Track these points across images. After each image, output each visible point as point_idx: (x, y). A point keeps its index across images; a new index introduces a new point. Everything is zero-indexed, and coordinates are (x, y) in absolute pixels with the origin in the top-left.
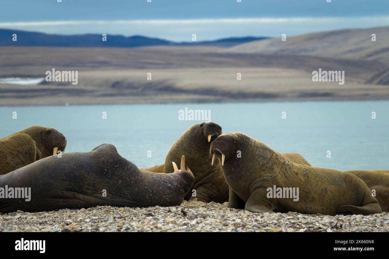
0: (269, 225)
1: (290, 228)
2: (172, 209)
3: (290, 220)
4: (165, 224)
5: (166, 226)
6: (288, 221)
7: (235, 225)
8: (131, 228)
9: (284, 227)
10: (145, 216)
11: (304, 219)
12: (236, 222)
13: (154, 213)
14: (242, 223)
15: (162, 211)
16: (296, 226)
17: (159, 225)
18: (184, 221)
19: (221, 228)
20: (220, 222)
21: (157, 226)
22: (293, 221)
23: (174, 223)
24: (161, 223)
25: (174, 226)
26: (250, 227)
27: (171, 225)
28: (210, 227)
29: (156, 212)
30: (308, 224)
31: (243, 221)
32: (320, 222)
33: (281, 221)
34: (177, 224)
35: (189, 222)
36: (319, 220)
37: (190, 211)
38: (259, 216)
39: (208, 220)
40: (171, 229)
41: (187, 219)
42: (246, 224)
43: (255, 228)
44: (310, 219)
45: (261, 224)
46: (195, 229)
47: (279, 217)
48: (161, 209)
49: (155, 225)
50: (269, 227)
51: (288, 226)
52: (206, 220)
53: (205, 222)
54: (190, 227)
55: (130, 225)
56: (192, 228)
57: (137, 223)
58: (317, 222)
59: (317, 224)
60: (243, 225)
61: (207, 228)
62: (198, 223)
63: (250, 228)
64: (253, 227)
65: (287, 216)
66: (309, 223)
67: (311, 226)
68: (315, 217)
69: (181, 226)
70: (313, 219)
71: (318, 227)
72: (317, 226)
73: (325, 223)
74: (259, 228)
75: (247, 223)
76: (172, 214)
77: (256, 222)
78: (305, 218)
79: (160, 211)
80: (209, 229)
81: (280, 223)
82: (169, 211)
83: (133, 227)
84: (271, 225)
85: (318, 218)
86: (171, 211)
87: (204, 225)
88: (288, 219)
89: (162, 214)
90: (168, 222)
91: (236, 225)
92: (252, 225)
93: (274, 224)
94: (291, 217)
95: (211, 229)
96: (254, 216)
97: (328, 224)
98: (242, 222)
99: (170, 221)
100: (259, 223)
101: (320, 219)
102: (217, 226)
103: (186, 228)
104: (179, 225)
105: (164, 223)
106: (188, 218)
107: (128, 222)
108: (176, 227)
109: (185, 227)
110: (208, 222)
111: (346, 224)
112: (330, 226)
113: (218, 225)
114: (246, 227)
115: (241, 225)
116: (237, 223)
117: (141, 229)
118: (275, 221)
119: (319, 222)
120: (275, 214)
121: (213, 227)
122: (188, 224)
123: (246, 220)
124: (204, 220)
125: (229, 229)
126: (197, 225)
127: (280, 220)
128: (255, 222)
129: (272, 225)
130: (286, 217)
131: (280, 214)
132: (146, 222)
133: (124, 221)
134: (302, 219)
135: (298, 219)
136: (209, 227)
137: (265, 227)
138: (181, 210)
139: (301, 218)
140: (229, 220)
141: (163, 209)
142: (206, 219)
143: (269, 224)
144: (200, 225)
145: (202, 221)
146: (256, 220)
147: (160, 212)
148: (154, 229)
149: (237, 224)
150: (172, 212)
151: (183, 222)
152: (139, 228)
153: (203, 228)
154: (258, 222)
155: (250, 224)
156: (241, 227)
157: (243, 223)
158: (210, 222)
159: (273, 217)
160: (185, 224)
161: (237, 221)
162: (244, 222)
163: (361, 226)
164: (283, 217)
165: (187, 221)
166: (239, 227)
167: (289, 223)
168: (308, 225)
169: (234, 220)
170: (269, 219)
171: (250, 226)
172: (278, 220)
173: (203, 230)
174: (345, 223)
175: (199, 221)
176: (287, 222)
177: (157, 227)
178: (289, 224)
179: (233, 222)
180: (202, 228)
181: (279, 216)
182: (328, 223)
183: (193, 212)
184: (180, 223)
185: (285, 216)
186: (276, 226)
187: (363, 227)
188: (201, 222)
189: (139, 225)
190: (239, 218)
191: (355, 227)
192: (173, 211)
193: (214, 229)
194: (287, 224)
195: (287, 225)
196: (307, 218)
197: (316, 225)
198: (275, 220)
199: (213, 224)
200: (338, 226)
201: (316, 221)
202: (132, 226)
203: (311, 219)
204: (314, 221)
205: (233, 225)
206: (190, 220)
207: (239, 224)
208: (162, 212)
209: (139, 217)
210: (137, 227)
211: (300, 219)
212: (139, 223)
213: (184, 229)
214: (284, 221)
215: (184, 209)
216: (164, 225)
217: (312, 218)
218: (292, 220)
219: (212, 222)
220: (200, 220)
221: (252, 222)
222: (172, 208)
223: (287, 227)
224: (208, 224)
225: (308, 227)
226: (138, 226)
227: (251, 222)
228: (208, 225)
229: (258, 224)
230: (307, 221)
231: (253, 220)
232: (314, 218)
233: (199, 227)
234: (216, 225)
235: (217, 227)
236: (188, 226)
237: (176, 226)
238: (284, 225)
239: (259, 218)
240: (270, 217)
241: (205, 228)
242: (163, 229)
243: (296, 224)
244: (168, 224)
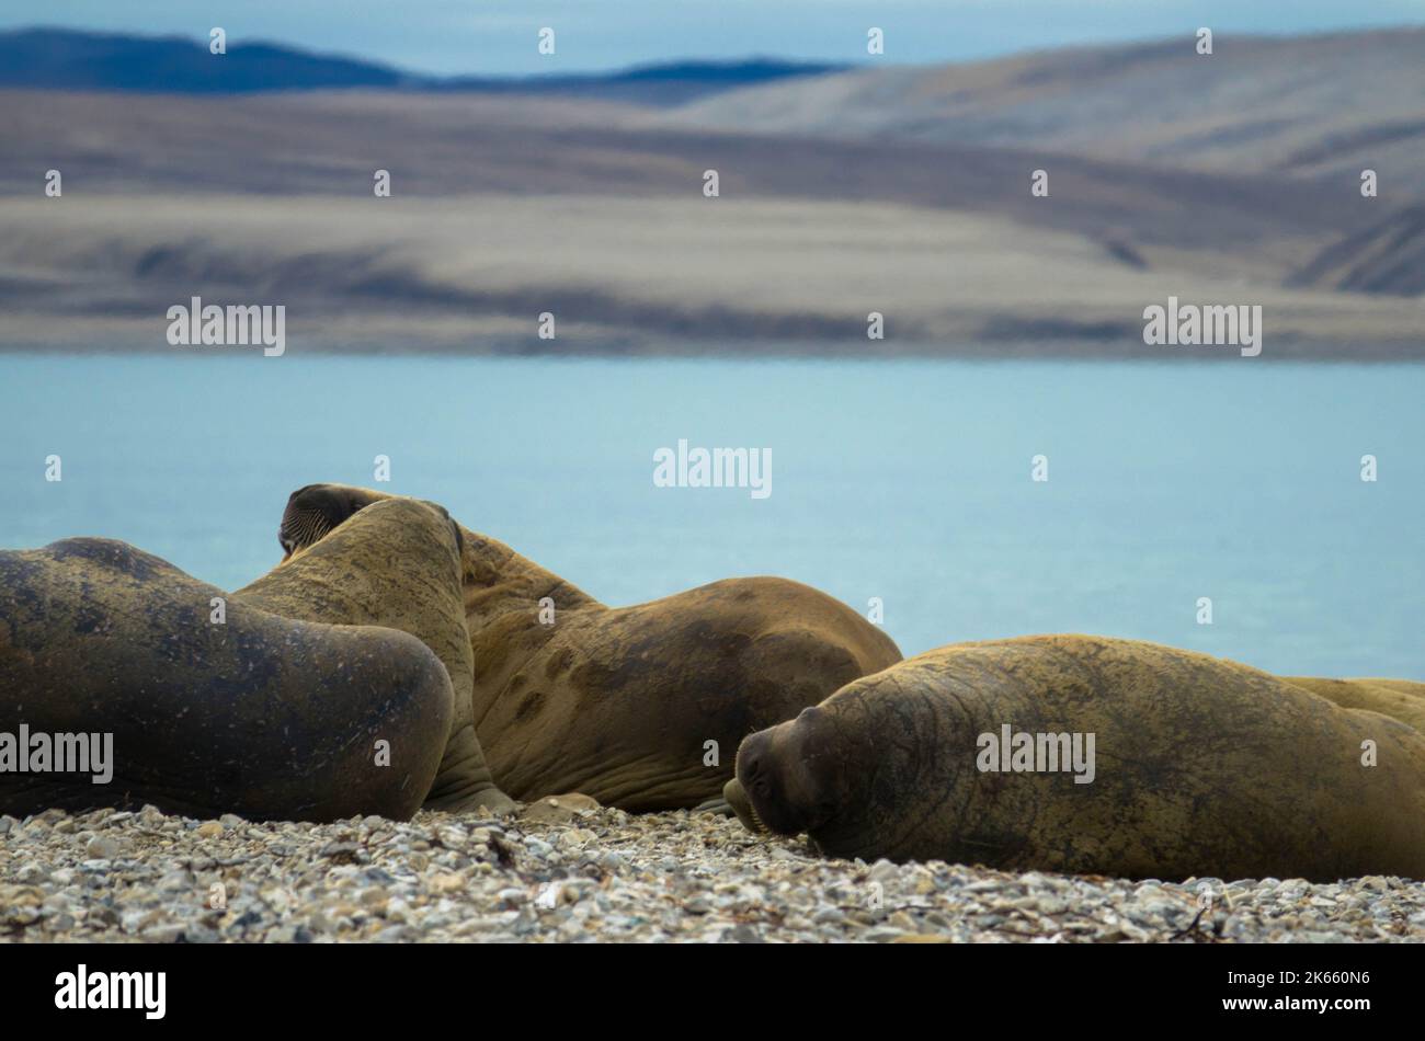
0: (891, 916)
1: (988, 932)
2: (448, 831)
3: (987, 896)
4: (422, 899)
5: (424, 909)
6: (978, 898)
7: (735, 911)
8: (264, 915)
9: (958, 926)
10: (325, 860)
11: (1048, 893)
12: (742, 899)
13: (366, 848)
14: (768, 906)
15: (402, 842)
16: (1011, 923)
17: (395, 906)
18: (506, 887)
19: (673, 924)
20: (668, 898)
21: (385, 909)
22: (999, 902)
23: (460, 895)
24: (400, 895)
25: (461, 911)
26: (807, 922)
27: (445, 905)
28: (623, 921)
29: (374, 845)
30: (1069, 915)
31: (774, 894)
32: (1123, 908)
33: (944, 901)
34: (474, 902)
35: (530, 894)
36: (1117, 898)
37: (528, 846)
38: (846, 872)
39: (617, 886)
40: (445, 924)
41: (517, 881)
42: (785, 908)
43: (826, 927)
44: (1076, 896)
45: (857, 909)
46: (556, 928)
47: (938, 881)
48: (398, 833)
49: (375, 905)
50: (893, 925)
51: (976, 925)
52: (607, 889)
53: (599, 895)
54: (534, 915)
55: (260, 899)
56: (543, 922)
57: (294, 894)
58: (1108, 910)
59: (1111, 920)
60: (773, 914)
61: (609, 924)
62: (568, 899)
63: (807, 929)
64: (819, 922)
65: (975, 877)
66: (1073, 912)
67: (1082, 924)
68: (1101, 887)
69: (491, 911)
70: (1092, 896)
71: (1112, 931)
72: (1110, 926)
73: (1144, 913)
74: (846, 927)
75: (792, 905)
76: (451, 856)
77: (832, 900)
78: (1054, 890)
79: (393, 841)
80: (621, 927)
81: (940, 908)
82: (436, 843)
83: (276, 909)
84: (900, 918)
85: (1112, 890)
86: (444, 840)
87: (597, 910)
88: (980, 892)
89: (404, 854)
90: (431, 890)
91: (742, 915)
92: (815, 915)
93: (916, 911)
94: (990, 883)
95: (628, 927)
96: (824, 872)
97: (1156, 919)
98: (768, 898)
99: (440, 889)
100: (845, 909)
101: (1122, 893)
102: (657, 917)
103: (517, 921)
104: (482, 906)
105: (415, 893)
106: (521, 876)
107: (252, 888)
108: (470, 917)
109: (512, 915)
110: (613, 896)
111: (1241, 922)
112: (1165, 927)
113: (662, 910)
114: (788, 921)
115: (763, 914)
116: (746, 903)
117: (312, 922)
118: (919, 901)
119: (1117, 906)
120: (918, 868)
121: (640, 920)
122: (524, 900)
123: (790, 890)
124: (598, 889)
125: (712, 931)
126: (566, 906)
127: (940, 896)
128: (825, 900)
129: (907, 918)
130: (970, 882)
131: (939, 868)
132: (334, 890)
133: (232, 882)
134: (1041, 893)
135: (1024, 890)
136: (620, 920)
137: (873, 923)
138: (486, 838)
139: (1036, 889)
140: (711, 889)
141: (408, 834)
142: (604, 884)
143: (893, 910)
144: (581, 910)
145: (588, 889)
146: (833, 895)
147: (394, 846)
148: (369, 921)
149: (746, 907)
150: (448, 845)
151: (503, 894)
152: (302, 914)
153: (591, 922)
154: (841, 903)
155: (807, 908)
156: (764, 920)
157: (774, 906)
158: (624, 896)
159: (911, 878)
160: (510, 904)
161: (747, 895)
162: (778, 900)
163: (1308, 929)
164: (957, 882)
165: (517, 889)
166: (754, 922)
167: (982, 909)
168: (1070, 920)
169: (732, 892)
170: (890, 890)
171: (807, 916)
172: (931, 894)
173: (594, 935)
174: (1234, 917)
175: (575, 892)
176: (975, 906)
177: (382, 915)
178: (983, 914)
179: (727, 900)
180: (586, 925)
181: (938, 876)
182: (1158, 913)
183: (540, 849)
184: (489, 897)
185: (963, 878)
186: (924, 920)
187: (1318, 934)
188: (584, 897)
189: (302, 905)
190: (755, 883)
191: (1280, 934)
192: (454, 843)
193: (641, 931)
194: (973, 913)
195: (973, 918)
196: (1065, 890)
197: (1102, 923)
198: (920, 894)
199: (637, 907)
200: (1202, 929)
201: (1105, 905)
202: (268, 906)
203: (1081, 893)
204: (1095, 903)
205: (729, 913)
206: (531, 884)
207: (757, 909)
208: (401, 848)
209: (295, 865)
210: (293, 911)
211: (1031, 891)
212: (299, 895)
213: (504, 927)
214: (960, 902)
215: (503, 836)
216: (414, 906)
217: (1088, 889)
218: (994, 895)
219: (631, 898)
220: (580, 886)
221: (816, 899)
222: (450, 828)
223: (971, 927)
224: (615, 905)
225: (1068, 929)
226: (295, 906)
227: (811, 901)
228: (613, 912)
229: (841, 912)
230: (1065, 903)
231: (819, 890)
232: (1096, 890)
233: (577, 918)
234: (653, 912)
235: (657, 922)
236: (525, 914)
237: (469, 910)
238: (958, 919)
239: (844, 883)
240: (897, 881)
241: (601, 924)
242: (411, 922)
243: (1014, 915)
244: (433, 901)
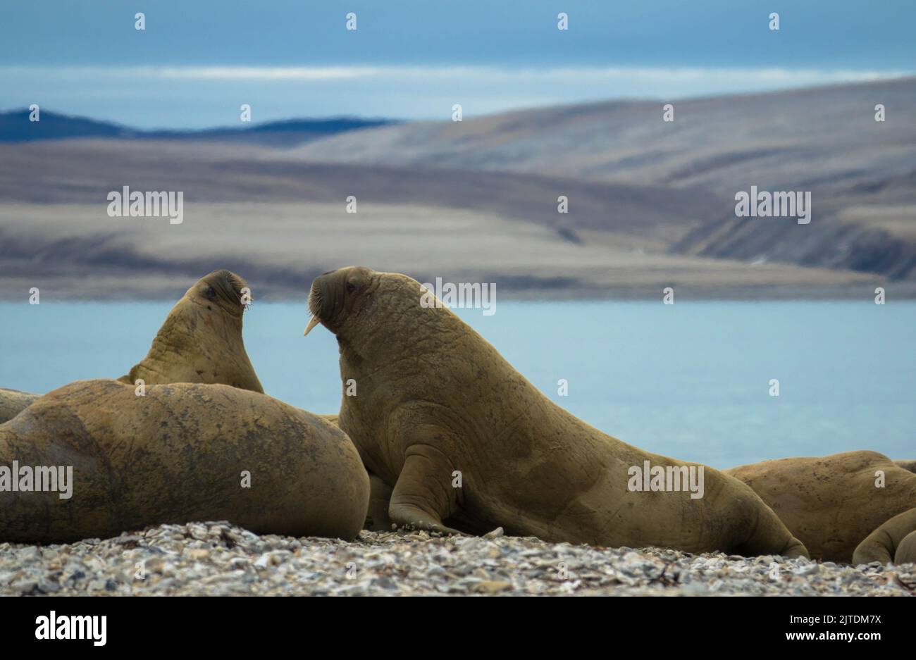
0: (474, 572)
1: (534, 580)
2: (195, 528)
3: (533, 559)
4: (184, 563)
5: (185, 570)
6: (527, 560)
7: (377, 569)
8: (87, 573)
9: (516, 577)
11: (571, 556)
12: (381, 562)
14: (397, 566)
15: (167, 535)
16: (549, 575)
17: (167, 567)
18: (235, 556)
19: (339, 576)
20: (336, 562)
21: (161, 569)
22: (540, 562)
23: (207, 561)
24: (170, 561)
25: (208, 570)
26: (422, 575)
27: (198, 567)
28: (310, 575)
29: (150, 537)
30: (584, 570)
31: (402, 559)
32: (617, 565)
33: (506, 563)
34: (216, 565)
35: (250, 560)
36: (613, 559)
37: (245, 537)
38: (444, 546)
39: (304, 555)
40: (199, 578)
41: (242, 553)
42: (408, 567)
43: (435, 578)
44: (588, 558)
45: (453, 567)
46: (269, 580)
47: (503, 551)
48: (164, 530)
49: (155, 567)
50: (477, 576)
51: (527, 576)
52: (299, 556)
53: (293, 560)
54: (254, 571)
55: (83, 564)
56: (260, 576)
57: (103, 561)
58: (608, 567)
59: (610, 571)
60: (401, 571)
61: (300, 577)
62: (274, 563)
63: (422, 579)
64: (431, 574)
65: (525, 548)
66: (586, 568)
67: (592, 575)
68: (603, 553)
69: (227, 570)
70: (598, 558)
71: (611, 579)
72: (610, 576)
73: (630, 568)
74: (446, 578)
75: (413, 566)
76: (197, 543)
77: (437, 562)
78: (574, 555)
79: (161, 535)
80: (308, 578)
81: (504, 566)
82: (188, 535)
83: (93, 570)
84: (480, 572)
85: (610, 555)
86: (193, 534)
87: (292, 568)
88: (528, 556)
89: (168, 542)
90: (189, 558)
91: (381, 571)
92: (427, 571)
93: (489, 568)
94: (535, 551)
95: (312, 578)
96: (431, 546)
97: (638, 571)
98: (398, 561)
99: (195, 558)
100: (446, 567)
101: (616, 557)
102: (330, 572)
103: (244, 576)
104: (221, 567)
105: (179, 560)
106: (244, 550)
107: (78, 559)
108: (213, 574)
109: (240, 573)
110: (302, 561)
111: (691, 573)
112: (644, 577)
113: (333, 569)
114: (410, 575)
115: (395, 571)
116: (383, 565)
117: (116, 577)
118: (491, 562)
119: (614, 564)
120: (490, 543)
121: (320, 574)
122: (246, 564)
123: (411, 557)
124: (292, 557)
125: (365, 580)
126: (273, 567)
127: (504, 560)
128: (432, 562)
129: (484, 572)
130: (522, 550)
131: (503, 543)
132: (129, 559)
133: (65, 555)
134: (566, 556)
135: (555, 555)
136: (307, 574)
137: (462, 575)
138: (219, 532)
139: (563, 554)
140: (362, 557)
141: (170, 531)
142: (296, 554)
143: (475, 568)
144: (282, 569)
145: (286, 557)
146: (438, 559)
147: (163, 537)
148: (152, 576)
149: (384, 567)
150: (196, 537)
151: (233, 561)
152: (110, 573)
153: (288, 575)
154: (443, 564)
155: (422, 567)
156: (395, 574)
157: (401, 566)
158: (308, 560)
159: (486, 549)
160: (238, 566)
161: (385, 560)
162: (404, 562)
163: (732, 577)
164: (515, 551)
165: (242, 557)
166: (390, 576)
167: (530, 567)
168: (584, 573)
169: (375, 558)
170: (473, 556)
171: (423, 571)
172: (498, 558)
173: (291, 583)
174: (686, 570)
175: (278, 559)
176: (526, 565)
177: (159, 572)
178: (531, 570)
179: (372, 563)
180: (286, 577)
181: (503, 548)
182: (639, 568)
183: (252, 539)
184: (225, 563)
185: (518, 548)
186: (495, 573)
187: (738, 581)
188: (284, 561)
189: (108, 568)
190: (390, 553)
191: (715, 580)
192: (199, 535)
193: (321, 580)
194: (525, 569)
195: (525, 572)
196: (581, 555)
197: (605, 574)
198: (492, 558)
199: (317, 566)
200: (667, 578)
201: (606, 563)
202: (89, 568)
203: (591, 556)
204: (600, 562)
205: (373, 571)
206: (250, 554)
207: (390, 568)
208: (167, 538)
209: (101, 550)
210: (104, 572)
211: (560, 556)
212: (107, 563)
213: (236, 579)
214: (516, 562)
215: (229, 531)
216: (179, 567)
217: (595, 554)
218: (537, 558)
219: (313, 561)
220: (280, 555)
221: (427, 562)
222: (196, 526)
223: (524, 577)
224: (303, 566)
225: (584, 578)
226: (105, 569)
227: (425, 563)
228: (302, 570)
229: (443, 569)
230: (582, 562)
231: (429, 557)
232: (601, 555)
233: (280, 573)
234: (327, 570)
235: (330, 575)
236: (248, 572)
237: (213, 570)
238: (516, 573)
239: (444, 552)
240: (477, 551)
241: (295, 576)
242: (178, 577)
243: (550, 570)
244: (191, 564)
